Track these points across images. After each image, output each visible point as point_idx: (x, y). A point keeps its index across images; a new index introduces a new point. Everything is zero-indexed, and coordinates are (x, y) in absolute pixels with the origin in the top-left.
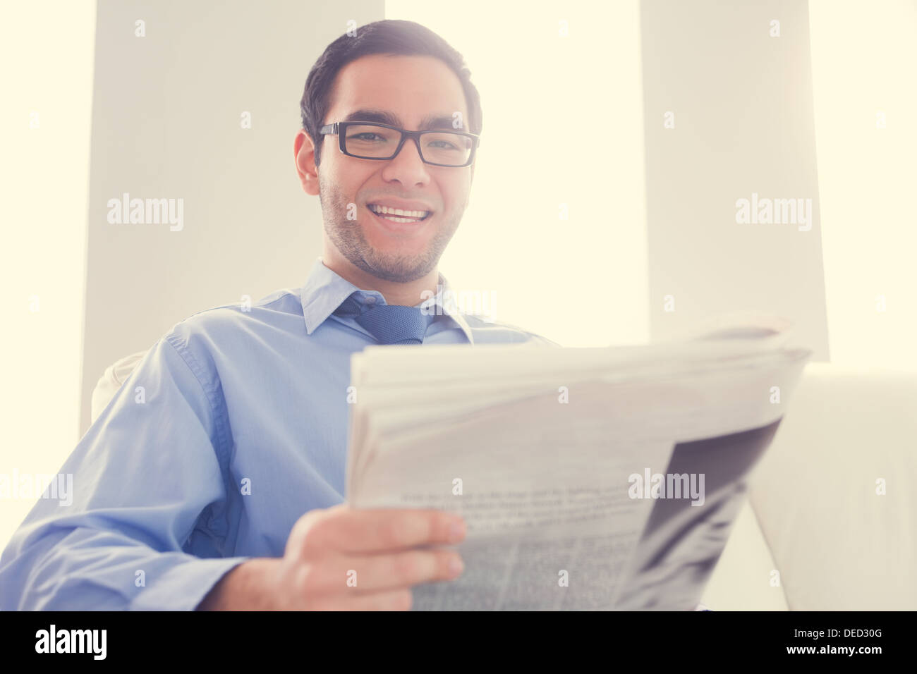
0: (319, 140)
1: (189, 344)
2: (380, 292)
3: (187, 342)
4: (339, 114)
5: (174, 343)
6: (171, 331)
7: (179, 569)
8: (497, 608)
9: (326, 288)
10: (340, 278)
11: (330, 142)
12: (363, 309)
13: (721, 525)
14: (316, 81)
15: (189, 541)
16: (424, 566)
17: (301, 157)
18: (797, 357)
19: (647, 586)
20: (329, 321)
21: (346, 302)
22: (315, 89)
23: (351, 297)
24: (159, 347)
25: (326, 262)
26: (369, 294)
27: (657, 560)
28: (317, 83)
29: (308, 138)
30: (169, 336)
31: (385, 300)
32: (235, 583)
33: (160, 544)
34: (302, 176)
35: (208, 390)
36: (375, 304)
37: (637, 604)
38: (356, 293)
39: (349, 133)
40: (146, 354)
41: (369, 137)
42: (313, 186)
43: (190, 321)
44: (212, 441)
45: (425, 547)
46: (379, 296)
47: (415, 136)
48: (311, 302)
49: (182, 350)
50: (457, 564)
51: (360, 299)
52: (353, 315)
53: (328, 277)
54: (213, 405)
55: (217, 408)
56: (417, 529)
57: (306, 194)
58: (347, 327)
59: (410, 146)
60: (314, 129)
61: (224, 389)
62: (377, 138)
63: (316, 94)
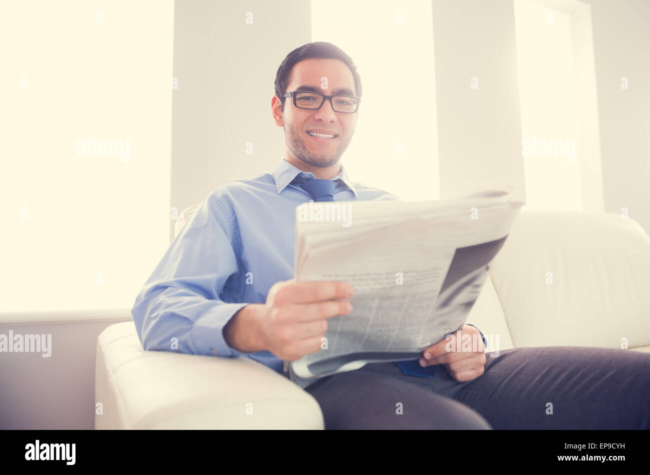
0: (283, 100)
1: (221, 199)
2: (314, 173)
3: (220, 197)
4: (293, 87)
5: (214, 198)
6: (212, 193)
7: (215, 308)
9: (286, 171)
10: (293, 166)
11: (289, 101)
12: (304, 181)
13: (478, 286)
14: (282, 71)
15: (222, 292)
17: (274, 108)
18: (517, 205)
19: (441, 315)
20: (288, 187)
21: (296, 178)
22: (282, 75)
23: (299, 175)
24: (207, 200)
25: (286, 159)
26: (307, 174)
27: (446, 303)
28: (282, 73)
29: (278, 99)
31: (315, 177)
32: (243, 315)
33: (209, 295)
34: (275, 117)
35: (230, 220)
36: (310, 179)
37: (436, 323)
38: (301, 174)
39: (298, 96)
40: (201, 204)
41: (308, 98)
42: (281, 122)
43: (221, 188)
44: (232, 245)
45: (333, 300)
46: (312, 175)
47: (329, 98)
48: (279, 178)
49: (217, 201)
50: (349, 307)
51: (303, 177)
52: (299, 184)
53: (288, 166)
54: (233, 228)
56: (330, 291)
57: (276, 126)
58: (296, 190)
59: (327, 102)
60: (281, 95)
61: (238, 220)
62: (311, 99)
63: (282, 78)
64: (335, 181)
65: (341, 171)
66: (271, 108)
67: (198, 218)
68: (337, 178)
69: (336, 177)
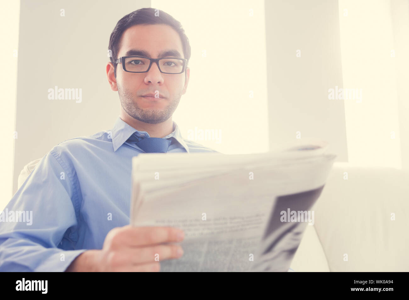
0: (115, 65)
1: (61, 155)
2: (148, 133)
3: (60, 154)
4: (123, 53)
5: (54, 155)
6: (52, 149)
7: (55, 256)
8: (199, 271)
9: (122, 130)
10: (129, 125)
11: (120, 66)
12: (140, 139)
13: (298, 234)
14: (113, 38)
15: (61, 243)
16: (166, 252)
17: (109, 74)
18: (330, 158)
19: (266, 261)
20: (124, 144)
21: (131, 136)
22: (113, 41)
23: (134, 134)
24: (47, 157)
25: (122, 118)
26: (142, 133)
27: (270, 249)
28: (114, 39)
29: (112, 66)
30: (52, 151)
31: (149, 135)
32: (81, 261)
33: (47, 245)
34: (111, 83)
35: (70, 176)
36: (144, 137)
37: (261, 269)
38: (136, 132)
39: (127, 61)
40: (41, 159)
41: (137, 62)
42: (116, 88)
43: (62, 145)
44: (72, 199)
45: (165, 243)
46: (146, 133)
47: (157, 61)
48: (116, 136)
49: (58, 158)
50: (180, 251)
51: (138, 135)
52: (135, 142)
53: (123, 125)
54: (73, 183)
55: (74, 184)
56: (162, 235)
57: (112, 90)
58: (132, 147)
59: (154, 65)
60: (114, 61)
61: (78, 175)
62: (140, 63)
63: (113, 44)
64: (168, 139)
65: (174, 129)
66: (106, 74)
67: (38, 174)
68: (171, 136)
69: (169, 135)
